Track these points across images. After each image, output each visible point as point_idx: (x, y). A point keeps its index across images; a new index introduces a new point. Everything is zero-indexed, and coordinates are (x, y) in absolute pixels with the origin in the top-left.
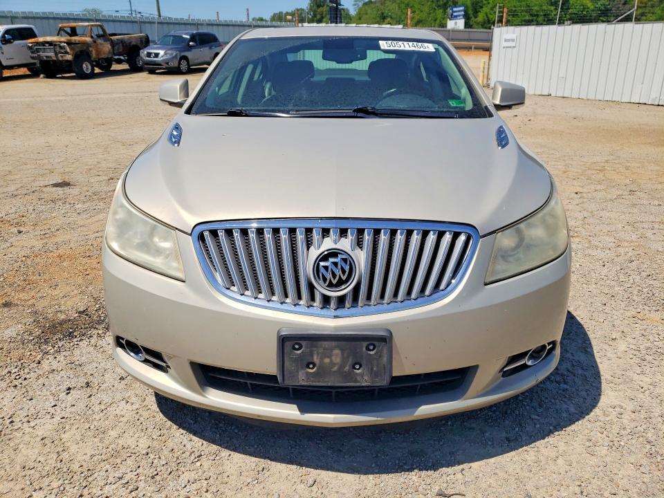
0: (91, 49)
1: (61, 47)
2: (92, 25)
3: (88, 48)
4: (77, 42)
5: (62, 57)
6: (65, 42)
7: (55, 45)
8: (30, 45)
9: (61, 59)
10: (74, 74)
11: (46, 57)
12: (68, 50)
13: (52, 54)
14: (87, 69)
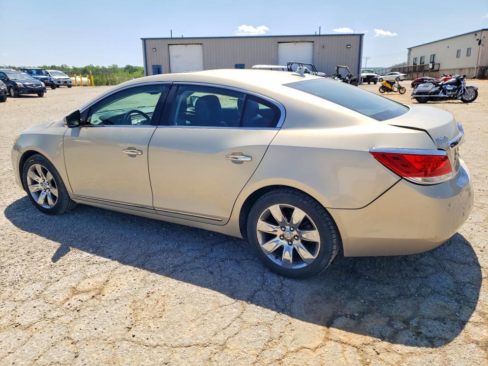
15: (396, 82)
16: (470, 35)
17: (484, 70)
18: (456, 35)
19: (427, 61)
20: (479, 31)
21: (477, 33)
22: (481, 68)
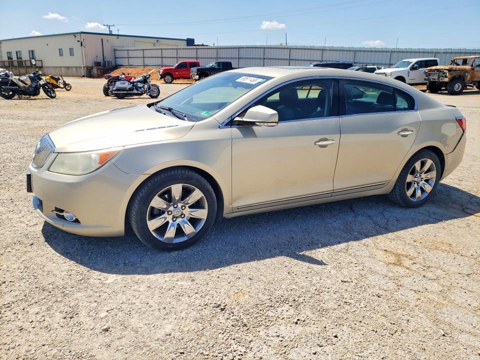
0: (467, 74)
1: (444, 73)
2: (476, 58)
3: (465, 74)
4: (457, 69)
5: (442, 79)
6: (447, 70)
7: (441, 71)
8: (427, 71)
9: (441, 80)
10: (447, 92)
11: (433, 79)
12: (448, 75)
13: (436, 77)
14: (459, 88)
15: (61, 78)
16: (69, 36)
17: (90, 69)
18: (52, 34)
19: (25, 57)
20: (78, 33)
21: (76, 35)
22: (87, 67)
